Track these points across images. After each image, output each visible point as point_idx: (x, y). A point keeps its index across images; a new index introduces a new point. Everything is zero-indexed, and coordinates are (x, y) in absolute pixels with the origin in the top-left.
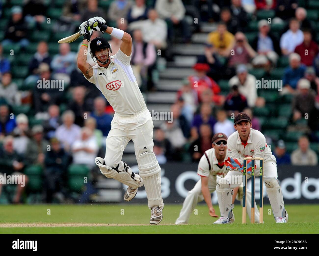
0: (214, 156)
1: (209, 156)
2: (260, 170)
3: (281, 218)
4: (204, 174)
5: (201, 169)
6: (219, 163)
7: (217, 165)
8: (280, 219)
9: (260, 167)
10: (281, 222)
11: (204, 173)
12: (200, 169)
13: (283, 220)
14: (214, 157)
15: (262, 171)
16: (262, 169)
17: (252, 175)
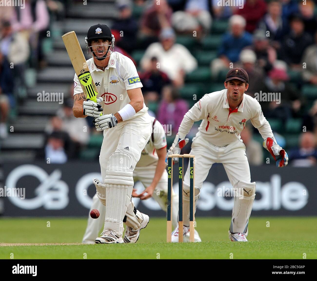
2: (191, 171)
9: (190, 167)
15: (193, 172)
16: (192, 169)
17: (180, 178)
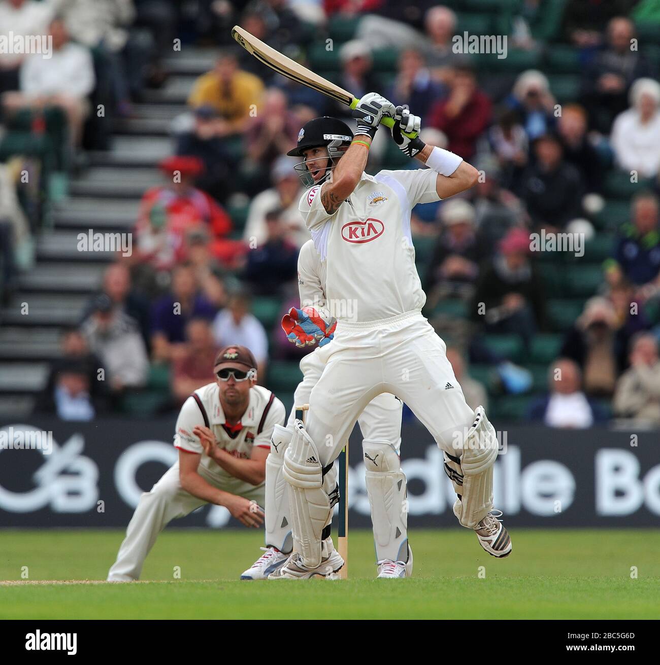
0: (216, 401)
1: (207, 401)
3: (392, 566)
4: (191, 446)
5: (183, 432)
6: (226, 422)
7: (223, 425)
8: (388, 568)
10: (391, 576)
11: (192, 443)
12: (180, 433)
13: (397, 572)
14: (216, 405)
